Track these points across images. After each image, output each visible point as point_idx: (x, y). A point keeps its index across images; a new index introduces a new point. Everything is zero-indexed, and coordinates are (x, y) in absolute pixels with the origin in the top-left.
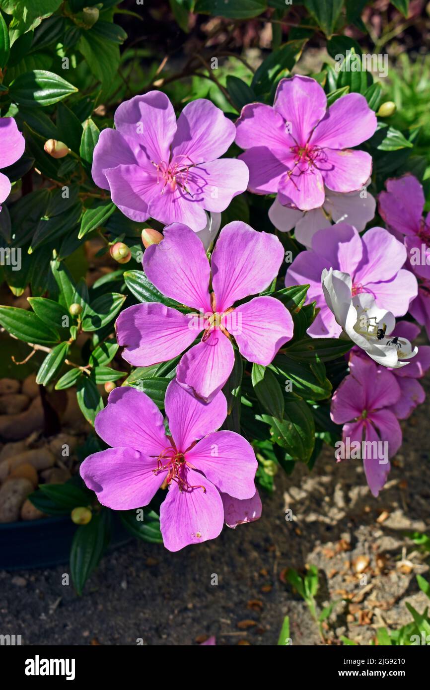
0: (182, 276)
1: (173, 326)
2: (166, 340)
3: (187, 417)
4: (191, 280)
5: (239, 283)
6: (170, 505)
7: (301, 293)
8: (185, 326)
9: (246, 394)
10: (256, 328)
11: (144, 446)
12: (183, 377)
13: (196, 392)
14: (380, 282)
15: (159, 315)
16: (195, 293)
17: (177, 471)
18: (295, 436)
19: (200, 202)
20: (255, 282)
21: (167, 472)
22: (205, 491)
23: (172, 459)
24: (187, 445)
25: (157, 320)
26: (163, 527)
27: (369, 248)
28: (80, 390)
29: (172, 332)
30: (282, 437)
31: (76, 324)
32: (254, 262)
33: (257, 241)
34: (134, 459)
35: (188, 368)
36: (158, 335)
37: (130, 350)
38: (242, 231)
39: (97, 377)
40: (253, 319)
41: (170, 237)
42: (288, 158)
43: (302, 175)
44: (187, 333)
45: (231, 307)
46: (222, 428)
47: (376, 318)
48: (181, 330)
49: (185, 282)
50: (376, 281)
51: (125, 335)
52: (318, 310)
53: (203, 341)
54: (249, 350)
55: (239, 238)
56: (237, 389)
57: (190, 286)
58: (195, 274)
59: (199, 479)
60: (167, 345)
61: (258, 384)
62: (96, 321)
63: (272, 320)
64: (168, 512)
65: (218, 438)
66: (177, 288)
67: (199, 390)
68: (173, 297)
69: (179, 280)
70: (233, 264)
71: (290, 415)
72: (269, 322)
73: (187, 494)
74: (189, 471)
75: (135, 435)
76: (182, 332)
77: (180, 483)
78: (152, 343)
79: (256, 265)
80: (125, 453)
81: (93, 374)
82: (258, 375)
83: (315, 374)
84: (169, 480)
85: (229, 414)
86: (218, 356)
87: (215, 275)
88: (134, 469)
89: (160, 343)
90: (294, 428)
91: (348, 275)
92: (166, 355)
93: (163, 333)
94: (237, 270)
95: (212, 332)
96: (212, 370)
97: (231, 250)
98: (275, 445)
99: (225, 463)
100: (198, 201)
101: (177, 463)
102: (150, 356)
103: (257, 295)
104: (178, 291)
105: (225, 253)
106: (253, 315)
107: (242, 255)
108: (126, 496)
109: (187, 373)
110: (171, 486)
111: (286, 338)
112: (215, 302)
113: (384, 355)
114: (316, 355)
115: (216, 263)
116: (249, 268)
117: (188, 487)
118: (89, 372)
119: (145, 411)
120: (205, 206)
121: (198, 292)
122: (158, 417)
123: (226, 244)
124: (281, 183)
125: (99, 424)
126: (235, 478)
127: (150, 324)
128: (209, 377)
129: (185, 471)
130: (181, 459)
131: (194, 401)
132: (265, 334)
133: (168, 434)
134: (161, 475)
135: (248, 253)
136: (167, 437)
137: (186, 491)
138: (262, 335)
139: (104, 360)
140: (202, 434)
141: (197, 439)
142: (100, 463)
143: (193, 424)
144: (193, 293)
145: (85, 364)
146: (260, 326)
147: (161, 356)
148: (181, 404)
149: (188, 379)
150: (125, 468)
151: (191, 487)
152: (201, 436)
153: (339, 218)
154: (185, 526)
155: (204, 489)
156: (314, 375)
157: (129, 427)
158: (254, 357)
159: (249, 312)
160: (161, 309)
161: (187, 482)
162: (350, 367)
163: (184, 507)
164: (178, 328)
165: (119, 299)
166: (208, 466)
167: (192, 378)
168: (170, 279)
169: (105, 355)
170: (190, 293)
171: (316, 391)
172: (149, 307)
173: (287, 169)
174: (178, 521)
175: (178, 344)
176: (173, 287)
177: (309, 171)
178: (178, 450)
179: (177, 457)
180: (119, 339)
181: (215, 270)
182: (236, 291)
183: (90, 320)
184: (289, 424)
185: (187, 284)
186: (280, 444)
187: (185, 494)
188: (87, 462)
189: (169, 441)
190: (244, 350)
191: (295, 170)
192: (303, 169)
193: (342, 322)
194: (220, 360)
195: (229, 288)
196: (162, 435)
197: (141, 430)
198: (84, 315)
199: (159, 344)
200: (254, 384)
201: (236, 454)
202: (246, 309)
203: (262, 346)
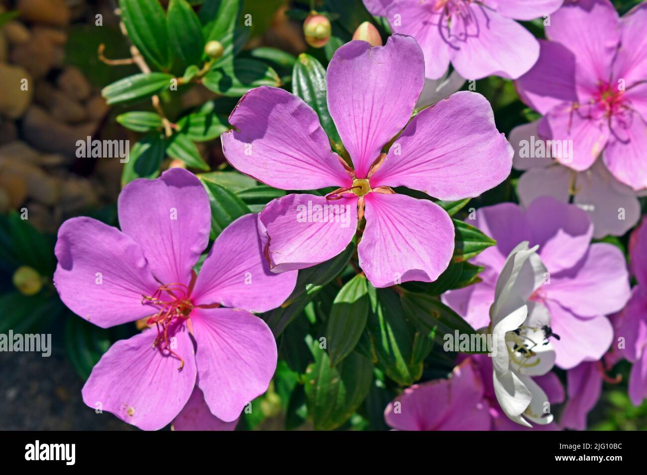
0: (368, 106)
1: (308, 154)
2: (285, 162)
3: (233, 270)
4: (373, 118)
5: (424, 169)
6: (128, 350)
7: (479, 244)
8: (321, 164)
9: (319, 303)
10: (400, 235)
11: (158, 260)
12: (268, 219)
13: (270, 247)
14: (567, 310)
15: (303, 127)
16: (364, 138)
17: (170, 319)
18: (330, 396)
19: (453, 50)
20: (444, 183)
21: (157, 310)
22: (181, 369)
23: (176, 302)
24: (207, 300)
25: (295, 130)
26: (100, 368)
27: (588, 263)
28: (143, 142)
29: (301, 158)
30: (316, 384)
31: (201, 67)
32: (462, 160)
33: (486, 139)
34: (134, 265)
35: (283, 213)
36: (282, 149)
37: (236, 137)
38: (480, 114)
39: (174, 145)
40: (405, 223)
41: (392, 50)
42: (587, 89)
43: (586, 121)
44: (317, 174)
45: (391, 188)
46: (261, 316)
47: (536, 345)
48: (312, 165)
49: (365, 115)
50: (566, 305)
51: (245, 115)
52: (479, 280)
53: (327, 198)
54: (370, 253)
55: (470, 118)
56: (316, 288)
57: (365, 126)
58: (383, 116)
59: (186, 349)
60: (282, 167)
61: (342, 305)
62: (225, 83)
63: (425, 241)
64: (119, 355)
65: (247, 322)
66: (349, 115)
67: (274, 248)
68: (336, 120)
69: (359, 107)
70: (436, 142)
71: (346, 369)
72: (421, 242)
73: (159, 354)
74: (184, 330)
75: (158, 239)
76: (313, 168)
77: (161, 335)
78: (268, 150)
79: (462, 165)
80: (130, 249)
81: (172, 139)
82: (351, 292)
83: (414, 348)
84: (151, 321)
85: (283, 307)
86: (328, 229)
87: (405, 137)
88: (123, 275)
89: (276, 159)
90: (337, 386)
91: (545, 270)
92: (272, 177)
93: (290, 150)
94: (434, 152)
95: (345, 198)
96: (308, 239)
97: (448, 123)
98: (300, 387)
99: (231, 357)
100: (451, 45)
101: (178, 310)
102: (252, 164)
103: (435, 200)
104: (347, 119)
105: (438, 122)
106: (409, 218)
107: (455, 140)
108: (89, 296)
109: (278, 218)
110: (148, 331)
111: (425, 275)
112: (377, 167)
113: (512, 394)
114: (435, 328)
115: (417, 124)
116: (451, 161)
117: (166, 348)
118: (169, 132)
119: (192, 222)
120: (454, 58)
121: (369, 140)
122: (201, 241)
123: (449, 112)
124: (558, 108)
125: (129, 191)
126: (228, 384)
127: (284, 127)
128: (300, 243)
129: (179, 326)
130: (186, 311)
131: (258, 258)
132: (404, 250)
133: (196, 270)
134: (148, 309)
135: (465, 144)
136: (192, 272)
137: (161, 350)
138: (398, 249)
139: (198, 133)
140: (234, 303)
141: (223, 303)
142: (93, 236)
143: (233, 282)
144: (362, 136)
145: (174, 120)
146: (405, 238)
147: (265, 174)
148: (240, 248)
149: (273, 225)
150: (115, 265)
151: (169, 350)
152: (231, 304)
153: (584, 203)
154: (125, 388)
155: (181, 365)
156: (411, 348)
157: (160, 224)
158: (369, 266)
159: (408, 211)
160: (312, 121)
161: (169, 342)
162: (454, 374)
163: (142, 366)
164: (312, 160)
165: (271, 81)
166: (209, 344)
167: (278, 229)
168: (350, 98)
169: (201, 129)
170: (359, 132)
171: (398, 367)
172: (300, 107)
173: (575, 99)
174: (121, 376)
175: (296, 178)
176: (346, 110)
177: (598, 123)
178: (192, 296)
179: (184, 304)
180: (235, 114)
181: (409, 130)
182: (412, 175)
183: (219, 76)
184: (336, 377)
185: (364, 121)
186: (307, 389)
187: (155, 354)
188: (79, 222)
189: (190, 278)
190: (364, 248)
191: (584, 108)
192: (593, 114)
193: (496, 316)
194: (328, 236)
195: (408, 165)
196: (189, 265)
197: (170, 238)
198: (218, 66)
199: (274, 158)
200: (337, 300)
201: (252, 357)
202: (408, 204)
203: (389, 261)
